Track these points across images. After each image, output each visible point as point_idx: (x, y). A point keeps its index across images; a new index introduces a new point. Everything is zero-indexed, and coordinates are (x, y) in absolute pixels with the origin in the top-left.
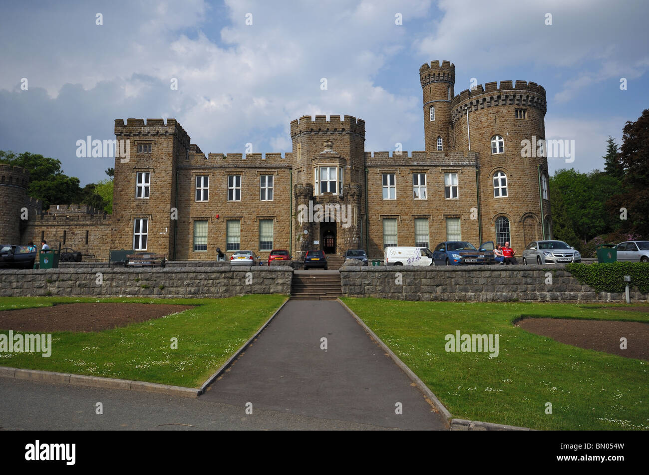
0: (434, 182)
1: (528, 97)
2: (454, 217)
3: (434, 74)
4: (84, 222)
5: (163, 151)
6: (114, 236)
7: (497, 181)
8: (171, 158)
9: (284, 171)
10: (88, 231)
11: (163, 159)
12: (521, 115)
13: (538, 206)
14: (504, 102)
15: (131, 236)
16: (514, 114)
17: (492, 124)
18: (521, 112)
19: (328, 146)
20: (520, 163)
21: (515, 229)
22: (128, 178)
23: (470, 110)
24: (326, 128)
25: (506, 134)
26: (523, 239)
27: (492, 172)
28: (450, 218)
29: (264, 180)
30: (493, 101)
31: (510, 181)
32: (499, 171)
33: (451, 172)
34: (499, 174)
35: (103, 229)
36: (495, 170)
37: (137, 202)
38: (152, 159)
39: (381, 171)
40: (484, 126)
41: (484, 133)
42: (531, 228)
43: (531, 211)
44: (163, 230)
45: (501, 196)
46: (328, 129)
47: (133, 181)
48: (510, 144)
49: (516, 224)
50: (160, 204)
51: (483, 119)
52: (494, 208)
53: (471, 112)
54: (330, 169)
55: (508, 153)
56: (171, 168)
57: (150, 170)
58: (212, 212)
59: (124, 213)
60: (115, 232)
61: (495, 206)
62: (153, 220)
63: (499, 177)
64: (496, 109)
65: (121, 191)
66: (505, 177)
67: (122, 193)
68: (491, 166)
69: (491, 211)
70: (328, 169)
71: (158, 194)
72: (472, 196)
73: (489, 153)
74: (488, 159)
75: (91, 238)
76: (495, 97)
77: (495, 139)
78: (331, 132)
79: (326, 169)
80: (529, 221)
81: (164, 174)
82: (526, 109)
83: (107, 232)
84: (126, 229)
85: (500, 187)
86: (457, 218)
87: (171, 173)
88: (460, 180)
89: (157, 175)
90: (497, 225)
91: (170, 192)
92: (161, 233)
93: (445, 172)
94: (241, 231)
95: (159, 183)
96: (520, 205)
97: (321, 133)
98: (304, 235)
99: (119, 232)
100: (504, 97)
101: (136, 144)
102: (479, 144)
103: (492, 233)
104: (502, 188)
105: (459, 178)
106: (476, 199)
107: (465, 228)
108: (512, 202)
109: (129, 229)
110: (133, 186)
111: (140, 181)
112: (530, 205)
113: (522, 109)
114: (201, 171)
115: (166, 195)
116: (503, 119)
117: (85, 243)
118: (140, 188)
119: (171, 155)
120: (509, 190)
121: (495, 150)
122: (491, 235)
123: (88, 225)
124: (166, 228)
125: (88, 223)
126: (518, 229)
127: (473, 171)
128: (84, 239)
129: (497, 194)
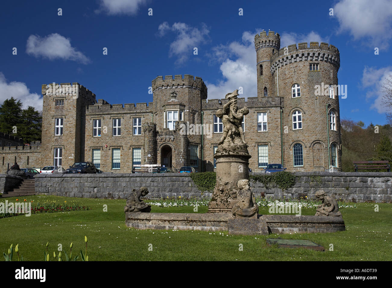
0: (250, 119)
1: (319, 54)
2: (264, 144)
3: (263, 42)
4: (26, 151)
5: (71, 104)
6: (43, 160)
7: (295, 118)
8: (76, 108)
9: (148, 115)
10: (28, 157)
11: (70, 109)
12: (314, 68)
13: (325, 135)
14: (301, 59)
15: (53, 160)
16: (309, 67)
17: (293, 76)
18: (314, 65)
19: (173, 96)
20: (312, 104)
21: (306, 152)
22: (51, 122)
23: (279, 66)
24: (172, 84)
25: (302, 83)
26: (312, 159)
27: (292, 111)
28: (261, 145)
29: (135, 122)
30: (293, 59)
31: (303, 117)
32: (297, 110)
33: (262, 112)
34: (297, 112)
35: (37, 155)
36: (294, 109)
37: (55, 138)
38: (64, 110)
39: (213, 113)
40: (287, 77)
41: (287, 83)
42: (319, 151)
43: (319, 139)
44: (71, 156)
45: (298, 128)
46: (173, 85)
47: (53, 124)
48: (305, 90)
49: (307, 148)
50: (69, 138)
51: (287, 72)
52: (292, 137)
53: (279, 67)
54: (174, 112)
55: (303, 96)
56: (76, 115)
57: (63, 117)
58: (103, 143)
59: (48, 144)
60: (43, 157)
61: (293, 136)
62: (65, 149)
63: (297, 115)
64: (295, 65)
65: (46, 131)
66: (301, 114)
67: (47, 132)
68: (291, 107)
69: (290, 140)
70: (173, 112)
71: (68, 132)
72: (277, 129)
73: (290, 97)
74: (289, 102)
75: (30, 161)
76: (294, 56)
77: (294, 87)
78: (176, 87)
79: (171, 112)
80: (317, 146)
81: (71, 119)
82: (318, 64)
83: (39, 157)
84: (50, 155)
85: (297, 122)
86: (265, 145)
87: (75, 118)
88: (269, 118)
89: (67, 120)
90: (295, 150)
91: (75, 131)
92: (70, 157)
93: (257, 112)
94: (121, 155)
95: (68, 125)
96: (310, 134)
97: (168, 88)
98: (148, 157)
99: (45, 157)
100: (301, 55)
101: (55, 100)
102: (284, 91)
103: (291, 155)
104: (298, 123)
105: (268, 116)
106: (279, 131)
107: (271, 152)
108: (304, 133)
109: (51, 155)
110: (53, 127)
111: (58, 124)
112: (318, 135)
113: (315, 64)
114: (96, 116)
115: (72, 133)
116: (300, 72)
117: (27, 164)
118: (58, 128)
119: (75, 107)
120: (303, 124)
121: (294, 95)
122: (290, 157)
123: (28, 153)
124: (73, 154)
125: (29, 151)
126: (308, 152)
127: (278, 111)
128: (26, 161)
129: (295, 127)
